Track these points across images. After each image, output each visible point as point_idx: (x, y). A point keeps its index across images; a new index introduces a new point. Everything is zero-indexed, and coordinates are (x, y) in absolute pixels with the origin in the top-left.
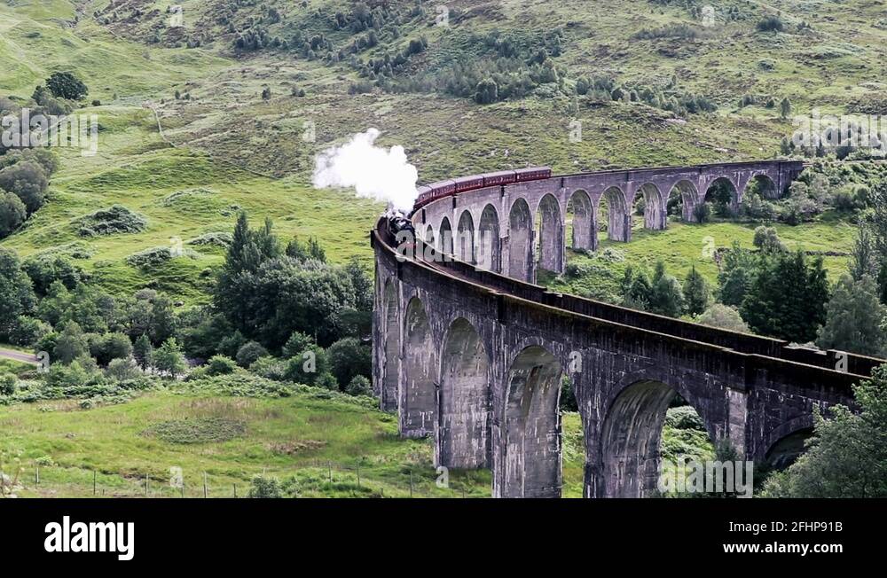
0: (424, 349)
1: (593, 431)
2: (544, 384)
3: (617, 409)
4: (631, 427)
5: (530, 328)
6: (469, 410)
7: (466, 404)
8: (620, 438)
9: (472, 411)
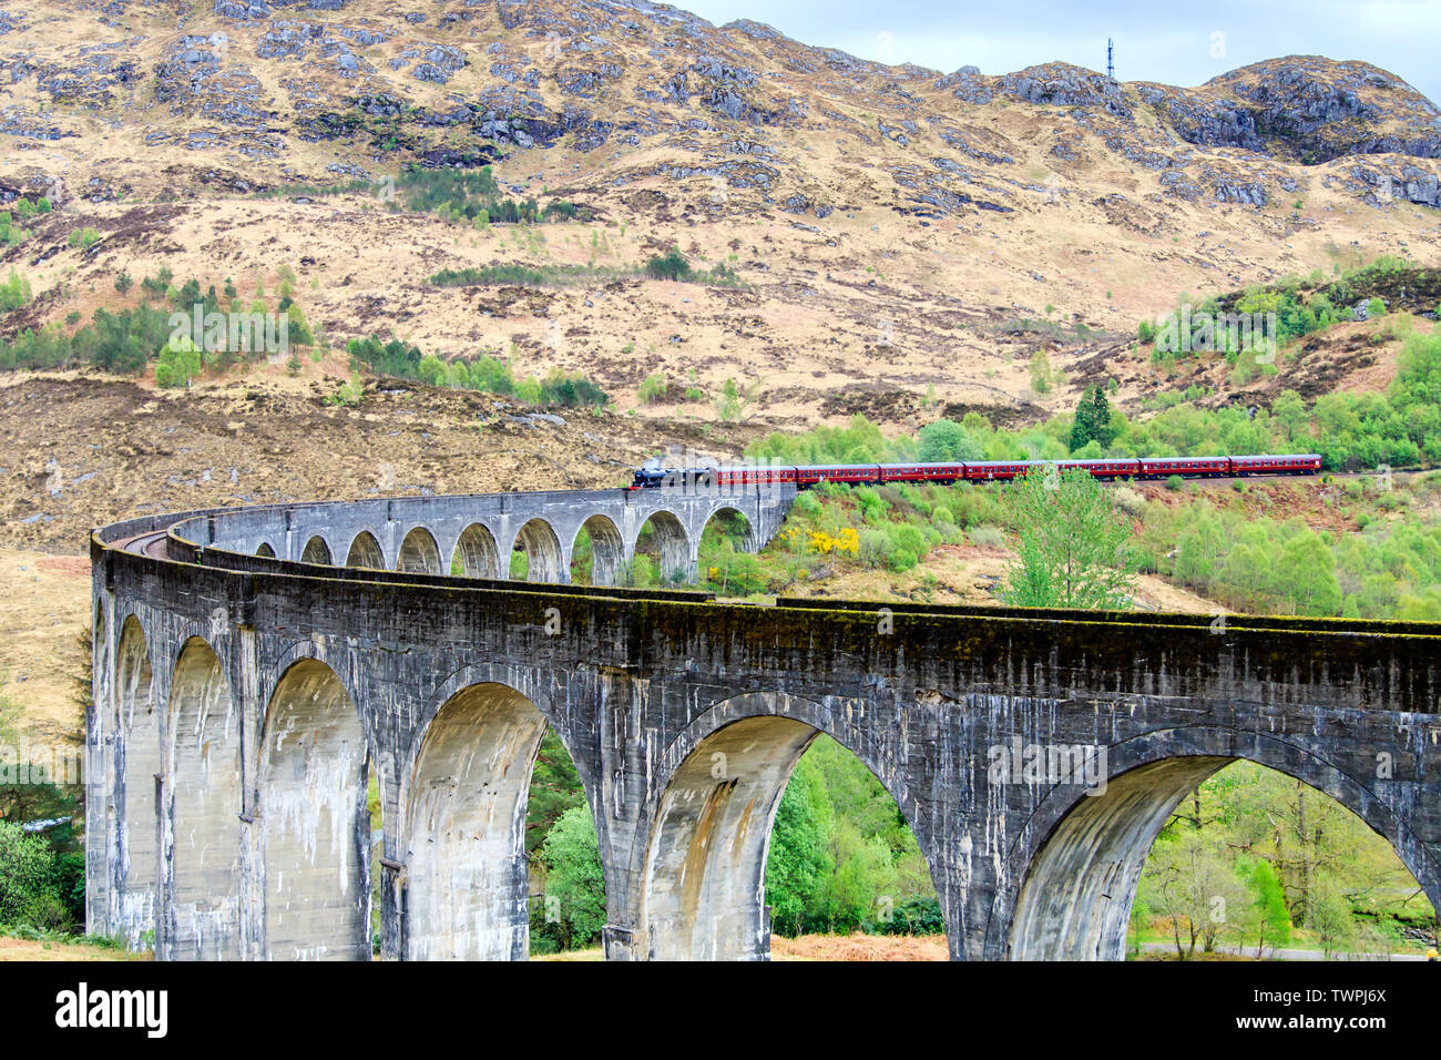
0: (305, 794)
1: (979, 918)
2: (734, 827)
3: (1056, 847)
4: (1073, 898)
5: (740, 672)
6: (472, 924)
7: (463, 909)
8: (1049, 932)
9: (479, 926)
